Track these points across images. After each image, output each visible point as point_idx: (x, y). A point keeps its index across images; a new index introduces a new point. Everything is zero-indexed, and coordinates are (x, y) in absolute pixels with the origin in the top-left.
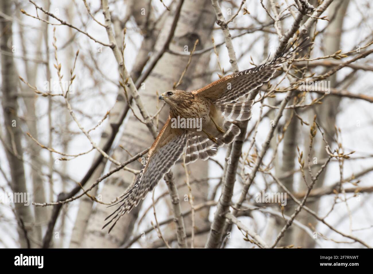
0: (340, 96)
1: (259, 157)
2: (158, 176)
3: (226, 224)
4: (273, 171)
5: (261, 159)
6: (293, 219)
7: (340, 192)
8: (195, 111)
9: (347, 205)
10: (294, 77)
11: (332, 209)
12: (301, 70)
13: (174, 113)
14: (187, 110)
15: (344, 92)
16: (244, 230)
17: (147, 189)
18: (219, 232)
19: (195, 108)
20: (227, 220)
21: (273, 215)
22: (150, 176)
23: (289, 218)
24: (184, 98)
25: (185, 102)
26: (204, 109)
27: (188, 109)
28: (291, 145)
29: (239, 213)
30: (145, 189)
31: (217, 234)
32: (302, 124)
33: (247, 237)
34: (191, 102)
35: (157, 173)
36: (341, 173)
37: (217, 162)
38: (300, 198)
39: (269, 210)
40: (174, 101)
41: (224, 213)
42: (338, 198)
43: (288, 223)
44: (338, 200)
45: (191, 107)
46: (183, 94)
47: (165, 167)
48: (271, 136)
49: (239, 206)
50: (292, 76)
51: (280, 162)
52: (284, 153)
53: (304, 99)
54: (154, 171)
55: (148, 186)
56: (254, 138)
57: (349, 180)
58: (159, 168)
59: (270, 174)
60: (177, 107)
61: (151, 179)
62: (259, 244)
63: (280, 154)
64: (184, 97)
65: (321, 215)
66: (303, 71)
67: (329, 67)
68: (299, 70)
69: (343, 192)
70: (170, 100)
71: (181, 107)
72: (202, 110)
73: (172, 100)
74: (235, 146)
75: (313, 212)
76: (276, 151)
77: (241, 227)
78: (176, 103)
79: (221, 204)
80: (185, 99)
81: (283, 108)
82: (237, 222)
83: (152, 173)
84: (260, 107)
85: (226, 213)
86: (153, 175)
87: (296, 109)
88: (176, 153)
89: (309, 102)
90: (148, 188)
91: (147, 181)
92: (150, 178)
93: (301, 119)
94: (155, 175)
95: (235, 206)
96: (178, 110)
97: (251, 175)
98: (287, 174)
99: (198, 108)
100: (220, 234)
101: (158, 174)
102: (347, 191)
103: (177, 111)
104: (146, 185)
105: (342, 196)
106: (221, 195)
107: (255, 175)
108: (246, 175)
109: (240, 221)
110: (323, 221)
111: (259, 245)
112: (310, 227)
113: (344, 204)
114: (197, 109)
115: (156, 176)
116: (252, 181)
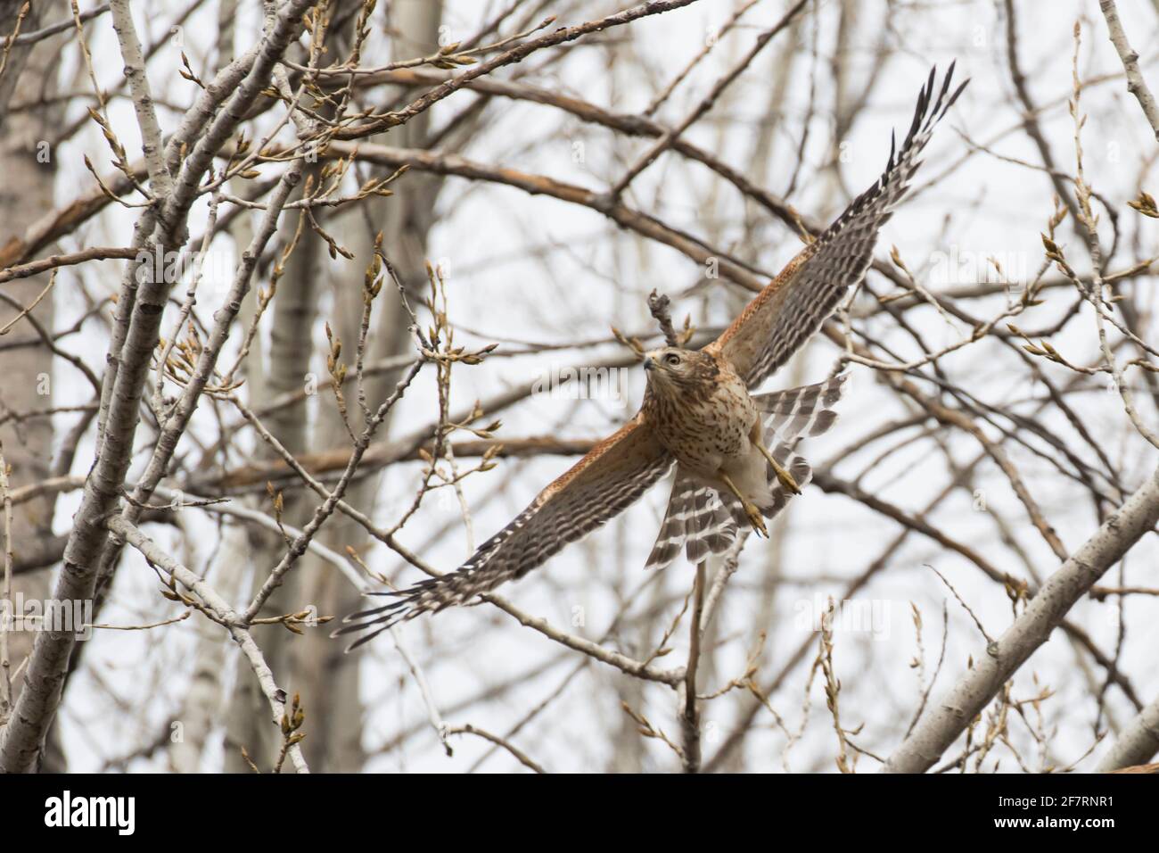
0: (442, 171)
1: (207, 352)
2: (552, 545)
3: (107, 546)
4: (241, 394)
5: (213, 357)
6: (310, 536)
7: (439, 454)
8: (721, 407)
9: (459, 492)
10: (312, 116)
11: (417, 505)
12: (333, 97)
13: (663, 412)
14: (702, 406)
15: (453, 162)
16: (163, 567)
17: (506, 573)
18: (88, 571)
19: (721, 400)
20: (111, 535)
21: (240, 520)
22: (526, 545)
23: (297, 534)
24: (704, 375)
25: (704, 384)
26: (740, 399)
27: (705, 404)
28: (299, 315)
29: (144, 513)
30: (499, 573)
31: (81, 576)
32: (333, 256)
33: (172, 586)
34: (716, 384)
35: (549, 538)
36: (443, 401)
37: (77, 362)
38: (324, 470)
39: (232, 504)
40: (678, 381)
41: (102, 516)
42: (433, 472)
43: (295, 547)
44: (433, 481)
45: (712, 399)
46: (701, 364)
47: (577, 528)
48: (243, 289)
49: (147, 493)
50: (306, 113)
51: (265, 364)
52: (275, 337)
53: (340, 180)
54: (543, 534)
55: (510, 567)
56: (191, 295)
57: (464, 421)
58: (560, 528)
59: (235, 401)
60: (678, 400)
61: (528, 552)
62: (208, 606)
63: (265, 341)
64: (703, 372)
65: (383, 524)
66: (338, 99)
67: (409, 86)
68: (327, 97)
69: (449, 454)
70: (669, 378)
71: (688, 401)
72: (738, 400)
73: (675, 377)
74: (137, 320)
75: (361, 515)
76: (253, 334)
77: (154, 557)
78: (682, 387)
79: (94, 488)
80: (704, 378)
81: (279, 206)
82: (142, 542)
83: (535, 540)
84: (209, 204)
85: (110, 516)
86: (535, 544)
87: (315, 209)
88: (620, 499)
89: (350, 189)
90: (511, 571)
91: (513, 556)
92: (525, 550)
93: (330, 240)
94: (541, 544)
95: (133, 495)
96: (678, 406)
97: (184, 403)
98: (284, 399)
99: (728, 398)
100: (92, 574)
101: (553, 541)
102: (460, 452)
103: (675, 410)
104: (507, 563)
105: (445, 466)
106: (96, 462)
107: (193, 405)
108: (166, 403)
109: (150, 540)
110: (388, 540)
111: (207, 610)
112: (350, 557)
113: (450, 490)
114: (725, 402)
115: (543, 547)
116: (184, 420)
